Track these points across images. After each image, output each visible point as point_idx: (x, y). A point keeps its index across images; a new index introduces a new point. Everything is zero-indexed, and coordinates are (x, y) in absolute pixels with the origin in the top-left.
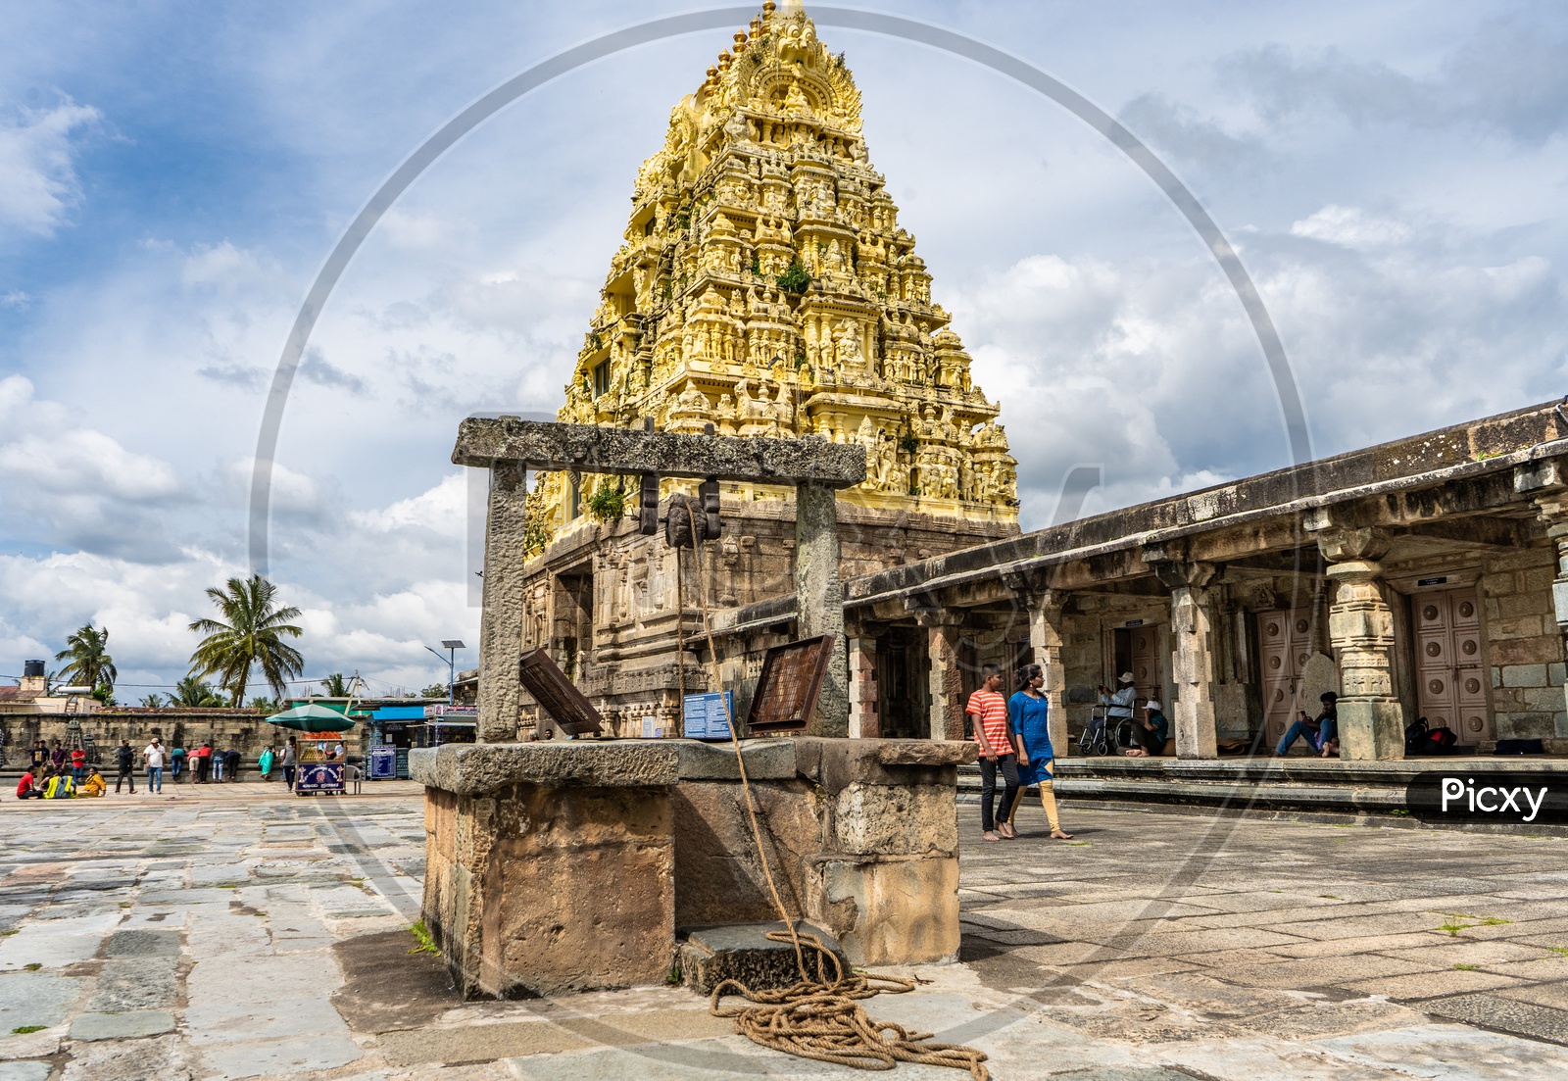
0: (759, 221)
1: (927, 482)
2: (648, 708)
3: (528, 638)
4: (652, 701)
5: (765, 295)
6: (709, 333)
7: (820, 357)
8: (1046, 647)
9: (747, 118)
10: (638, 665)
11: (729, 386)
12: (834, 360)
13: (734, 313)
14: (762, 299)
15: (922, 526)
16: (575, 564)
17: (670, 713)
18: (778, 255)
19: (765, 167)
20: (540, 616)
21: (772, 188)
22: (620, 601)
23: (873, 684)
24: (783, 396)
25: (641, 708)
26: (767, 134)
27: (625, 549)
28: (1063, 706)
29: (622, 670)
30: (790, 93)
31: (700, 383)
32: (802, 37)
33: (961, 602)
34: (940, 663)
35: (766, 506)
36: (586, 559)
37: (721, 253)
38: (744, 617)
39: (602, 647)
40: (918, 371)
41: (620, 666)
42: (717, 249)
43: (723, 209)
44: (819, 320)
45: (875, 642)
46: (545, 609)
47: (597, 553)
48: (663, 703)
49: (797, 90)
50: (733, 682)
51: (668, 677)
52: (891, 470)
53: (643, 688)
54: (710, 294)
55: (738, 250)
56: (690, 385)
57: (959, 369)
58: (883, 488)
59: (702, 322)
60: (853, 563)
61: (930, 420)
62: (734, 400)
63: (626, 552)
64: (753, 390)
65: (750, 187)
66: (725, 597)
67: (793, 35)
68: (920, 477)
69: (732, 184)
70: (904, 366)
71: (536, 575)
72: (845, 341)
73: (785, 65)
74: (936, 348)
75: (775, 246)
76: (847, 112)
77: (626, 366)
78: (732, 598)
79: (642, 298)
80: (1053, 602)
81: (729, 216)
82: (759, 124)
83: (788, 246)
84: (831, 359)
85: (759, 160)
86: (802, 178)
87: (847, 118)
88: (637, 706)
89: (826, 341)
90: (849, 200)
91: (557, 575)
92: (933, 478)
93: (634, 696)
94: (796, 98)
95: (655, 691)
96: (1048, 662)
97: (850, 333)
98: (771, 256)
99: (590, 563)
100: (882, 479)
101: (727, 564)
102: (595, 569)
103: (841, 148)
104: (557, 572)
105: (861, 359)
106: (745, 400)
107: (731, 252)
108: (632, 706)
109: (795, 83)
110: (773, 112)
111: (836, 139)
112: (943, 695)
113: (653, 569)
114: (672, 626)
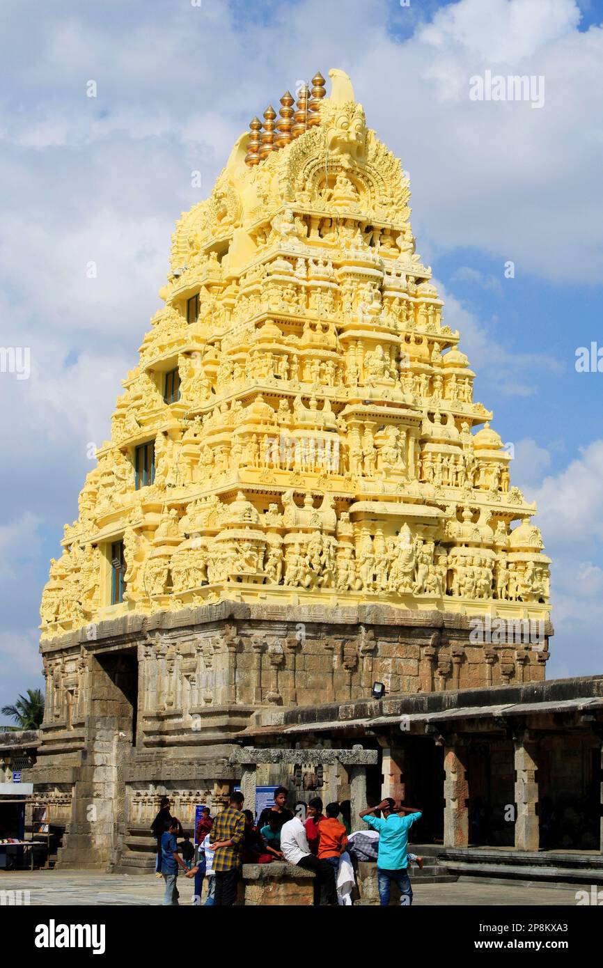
0: (307, 326)
1: (462, 583)
2: (198, 795)
3: (57, 712)
4: (203, 789)
5: (311, 403)
6: (259, 444)
7: (363, 463)
8: (525, 771)
9: (295, 215)
10: (186, 753)
11: (277, 496)
12: (376, 467)
13: (281, 421)
14: (308, 407)
15: (456, 626)
16: (116, 648)
17: (220, 801)
18: (324, 361)
19: (313, 266)
20: (72, 692)
21: (319, 289)
22: (166, 690)
23: (401, 786)
24: (327, 503)
25: (190, 795)
26: (315, 233)
27: (173, 641)
28: (537, 814)
29: (170, 756)
30: (338, 184)
31: (250, 494)
32: (351, 129)
33: (468, 729)
34: (452, 775)
35: (310, 610)
36: (130, 645)
37: (270, 361)
38: (291, 718)
39: (148, 733)
40: (457, 473)
41: (166, 752)
42: (266, 357)
43: (271, 316)
44: (362, 427)
45: (403, 751)
46: (77, 685)
47: (143, 642)
48: (213, 792)
49: (345, 180)
50: (279, 777)
51: (219, 769)
52: (427, 574)
53: (194, 777)
54: (259, 404)
55: (285, 357)
56: (240, 496)
57: (497, 470)
58: (420, 591)
59: (251, 434)
60: (390, 661)
61: (467, 522)
62: (281, 510)
63: (174, 644)
64: (299, 499)
65: (298, 289)
66: (271, 694)
67: (342, 128)
68: (456, 577)
69: (280, 287)
70: (443, 469)
71: (67, 650)
72: (388, 448)
73: (334, 154)
74: (476, 448)
75: (322, 353)
76: (395, 201)
77: (171, 456)
78: (277, 696)
79: (187, 385)
80: (530, 738)
81: (276, 321)
82: (307, 219)
83: (334, 350)
84: (373, 465)
85: (306, 261)
86: (349, 279)
87: (395, 207)
88: (187, 792)
89: (369, 449)
90: (394, 298)
91: (95, 656)
92: (468, 579)
93: (185, 784)
94: (343, 189)
95: (206, 781)
96: (526, 782)
97: (392, 440)
98: (317, 361)
99: (135, 649)
100: (418, 583)
101: (273, 664)
102: (141, 656)
103: (389, 241)
104: (94, 652)
105: (402, 466)
106: (291, 509)
107: (279, 360)
108: (181, 792)
109: (343, 174)
110: (319, 207)
111: (383, 230)
112: (454, 800)
113: (202, 666)
114: (223, 721)
